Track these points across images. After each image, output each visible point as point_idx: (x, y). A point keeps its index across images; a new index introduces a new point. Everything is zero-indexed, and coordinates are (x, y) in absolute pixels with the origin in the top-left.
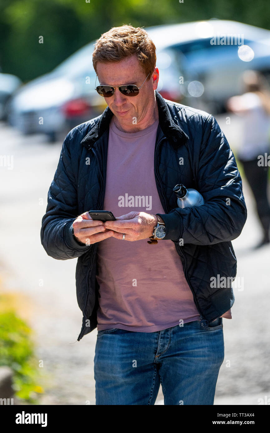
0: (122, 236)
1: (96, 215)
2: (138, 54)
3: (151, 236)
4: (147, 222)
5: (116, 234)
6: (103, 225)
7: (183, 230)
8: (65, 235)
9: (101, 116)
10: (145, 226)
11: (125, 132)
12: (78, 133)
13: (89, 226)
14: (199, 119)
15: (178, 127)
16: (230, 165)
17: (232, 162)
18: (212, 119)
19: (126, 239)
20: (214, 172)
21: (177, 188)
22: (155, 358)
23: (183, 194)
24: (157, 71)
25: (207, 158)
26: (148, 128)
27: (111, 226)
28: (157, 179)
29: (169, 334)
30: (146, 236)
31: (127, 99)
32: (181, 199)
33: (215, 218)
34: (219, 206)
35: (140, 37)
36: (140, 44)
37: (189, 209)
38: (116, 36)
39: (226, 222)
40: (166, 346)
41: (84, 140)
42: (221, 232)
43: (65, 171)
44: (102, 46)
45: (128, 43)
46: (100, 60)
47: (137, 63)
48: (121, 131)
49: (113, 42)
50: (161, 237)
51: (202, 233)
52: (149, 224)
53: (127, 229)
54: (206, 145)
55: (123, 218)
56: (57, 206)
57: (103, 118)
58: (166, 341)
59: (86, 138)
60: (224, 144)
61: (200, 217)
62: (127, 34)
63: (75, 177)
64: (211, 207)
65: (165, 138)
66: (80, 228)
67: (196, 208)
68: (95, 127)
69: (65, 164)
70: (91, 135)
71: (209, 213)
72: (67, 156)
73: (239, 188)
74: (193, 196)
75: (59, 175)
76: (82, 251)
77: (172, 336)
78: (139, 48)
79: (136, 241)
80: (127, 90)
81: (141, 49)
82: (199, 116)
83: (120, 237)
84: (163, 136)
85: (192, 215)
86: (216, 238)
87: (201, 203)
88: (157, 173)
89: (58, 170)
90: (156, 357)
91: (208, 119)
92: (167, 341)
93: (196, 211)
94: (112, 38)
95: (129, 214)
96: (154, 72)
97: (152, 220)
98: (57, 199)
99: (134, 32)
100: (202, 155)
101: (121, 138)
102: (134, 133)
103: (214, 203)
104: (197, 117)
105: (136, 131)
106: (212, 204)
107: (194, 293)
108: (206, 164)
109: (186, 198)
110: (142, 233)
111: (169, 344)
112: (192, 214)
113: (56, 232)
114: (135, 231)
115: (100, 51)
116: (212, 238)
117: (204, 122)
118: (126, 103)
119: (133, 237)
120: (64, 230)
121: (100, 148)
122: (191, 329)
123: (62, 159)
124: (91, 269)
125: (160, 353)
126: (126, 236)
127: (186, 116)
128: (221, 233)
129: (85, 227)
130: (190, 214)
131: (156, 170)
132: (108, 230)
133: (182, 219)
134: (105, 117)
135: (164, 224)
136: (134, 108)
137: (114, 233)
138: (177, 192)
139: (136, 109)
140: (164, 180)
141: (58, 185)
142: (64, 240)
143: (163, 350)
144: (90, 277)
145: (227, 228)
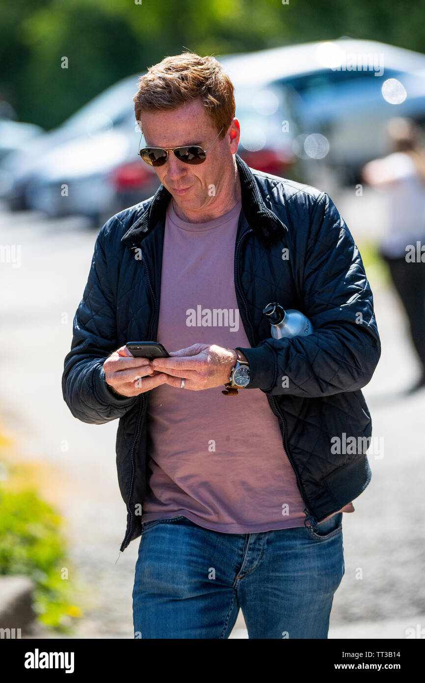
0: (180, 382)
1: (138, 349)
2: (204, 98)
3: (227, 382)
4: (219, 360)
5: (171, 379)
6: (149, 365)
7: (278, 372)
8: (94, 384)
9: (152, 198)
10: (215, 367)
11: (190, 221)
12: (118, 225)
13: (128, 367)
14: (304, 199)
15: (272, 214)
16: (353, 272)
17: (356, 267)
18: (325, 199)
19: (187, 387)
20: (328, 283)
21: (270, 309)
22: (235, 579)
23: (279, 318)
24: (237, 125)
25: (318, 261)
26: (225, 214)
27: (162, 367)
28: (239, 295)
29: (262, 544)
30: (218, 382)
31: (189, 169)
32: (275, 325)
33: (329, 355)
34: (335, 335)
35: (207, 71)
36: (208, 83)
37: (287, 340)
38: (170, 69)
39: (346, 361)
40: (256, 563)
41: (126, 236)
42: (338, 375)
43: (99, 285)
44: (147, 85)
45: (187, 80)
46: (144, 108)
47: (203, 111)
48: (182, 220)
49: (164, 79)
50: (243, 383)
51: (308, 378)
52: (223, 364)
53: (187, 370)
54: (316, 241)
55: (181, 353)
56: (87, 340)
57: (156, 201)
58: (255, 554)
59: (129, 232)
60: (344, 238)
61: (304, 352)
62: (187, 66)
63: (112, 294)
64: (324, 338)
65: (251, 230)
66: (115, 371)
67: (299, 338)
68: (144, 215)
69: (99, 273)
70: (136, 228)
71: (319, 347)
72: (101, 260)
73: (368, 308)
74: (294, 321)
75: (89, 292)
76: (121, 407)
77: (266, 547)
78: (205, 88)
79: (202, 390)
80: (188, 155)
81: (209, 90)
82: (304, 194)
83: (176, 384)
84: (247, 227)
85: (292, 350)
86: (331, 385)
87: (307, 332)
88: (239, 286)
89: (88, 284)
90: (237, 577)
91: (319, 199)
92: (258, 555)
93: (299, 344)
94: (163, 74)
95: (190, 347)
96: (231, 126)
97: (229, 357)
98: (87, 330)
99: (199, 64)
100: (310, 256)
101: (184, 231)
102: (202, 223)
103: (327, 331)
104: (301, 196)
105: (207, 220)
106: (324, 333)
107: (298, 473)
108: (316, 270)
109: (284, 324)
110: (211, 378)
111: (261, 559)
112: (292, 347)
113: (82, 379)
114: (199, 374)
115: (143, 94)
116: (324, 385)
117: (313, 204)
118: (186, 176)
119: (197, 384)
120: (93, 376)
121: (150, 248)
122: (295, 538)
123: (95, 267)
124: (139, 440)
125: (245, 573)
126: (187, 382)
127: (284, 196)
128: (338, 378)
129: (122, 368)
130: (288, 348)
131: (238, 282)
132: (157, 374)
133: (275, 355)
134: (158, 199)
135: (247, 363)
136: (199, 183)
137: (168, 379)
138: (269, 315)
139: (203, 184)
140: (250, 297)
141: (89, 307)
142: (93, 392)
143: (250, 569)
144: (136, 452)
145: (349, 370)
